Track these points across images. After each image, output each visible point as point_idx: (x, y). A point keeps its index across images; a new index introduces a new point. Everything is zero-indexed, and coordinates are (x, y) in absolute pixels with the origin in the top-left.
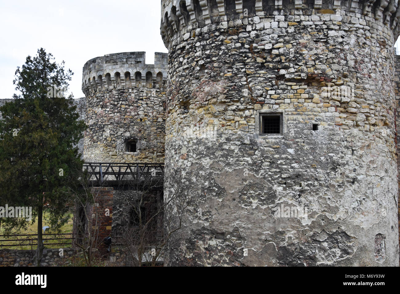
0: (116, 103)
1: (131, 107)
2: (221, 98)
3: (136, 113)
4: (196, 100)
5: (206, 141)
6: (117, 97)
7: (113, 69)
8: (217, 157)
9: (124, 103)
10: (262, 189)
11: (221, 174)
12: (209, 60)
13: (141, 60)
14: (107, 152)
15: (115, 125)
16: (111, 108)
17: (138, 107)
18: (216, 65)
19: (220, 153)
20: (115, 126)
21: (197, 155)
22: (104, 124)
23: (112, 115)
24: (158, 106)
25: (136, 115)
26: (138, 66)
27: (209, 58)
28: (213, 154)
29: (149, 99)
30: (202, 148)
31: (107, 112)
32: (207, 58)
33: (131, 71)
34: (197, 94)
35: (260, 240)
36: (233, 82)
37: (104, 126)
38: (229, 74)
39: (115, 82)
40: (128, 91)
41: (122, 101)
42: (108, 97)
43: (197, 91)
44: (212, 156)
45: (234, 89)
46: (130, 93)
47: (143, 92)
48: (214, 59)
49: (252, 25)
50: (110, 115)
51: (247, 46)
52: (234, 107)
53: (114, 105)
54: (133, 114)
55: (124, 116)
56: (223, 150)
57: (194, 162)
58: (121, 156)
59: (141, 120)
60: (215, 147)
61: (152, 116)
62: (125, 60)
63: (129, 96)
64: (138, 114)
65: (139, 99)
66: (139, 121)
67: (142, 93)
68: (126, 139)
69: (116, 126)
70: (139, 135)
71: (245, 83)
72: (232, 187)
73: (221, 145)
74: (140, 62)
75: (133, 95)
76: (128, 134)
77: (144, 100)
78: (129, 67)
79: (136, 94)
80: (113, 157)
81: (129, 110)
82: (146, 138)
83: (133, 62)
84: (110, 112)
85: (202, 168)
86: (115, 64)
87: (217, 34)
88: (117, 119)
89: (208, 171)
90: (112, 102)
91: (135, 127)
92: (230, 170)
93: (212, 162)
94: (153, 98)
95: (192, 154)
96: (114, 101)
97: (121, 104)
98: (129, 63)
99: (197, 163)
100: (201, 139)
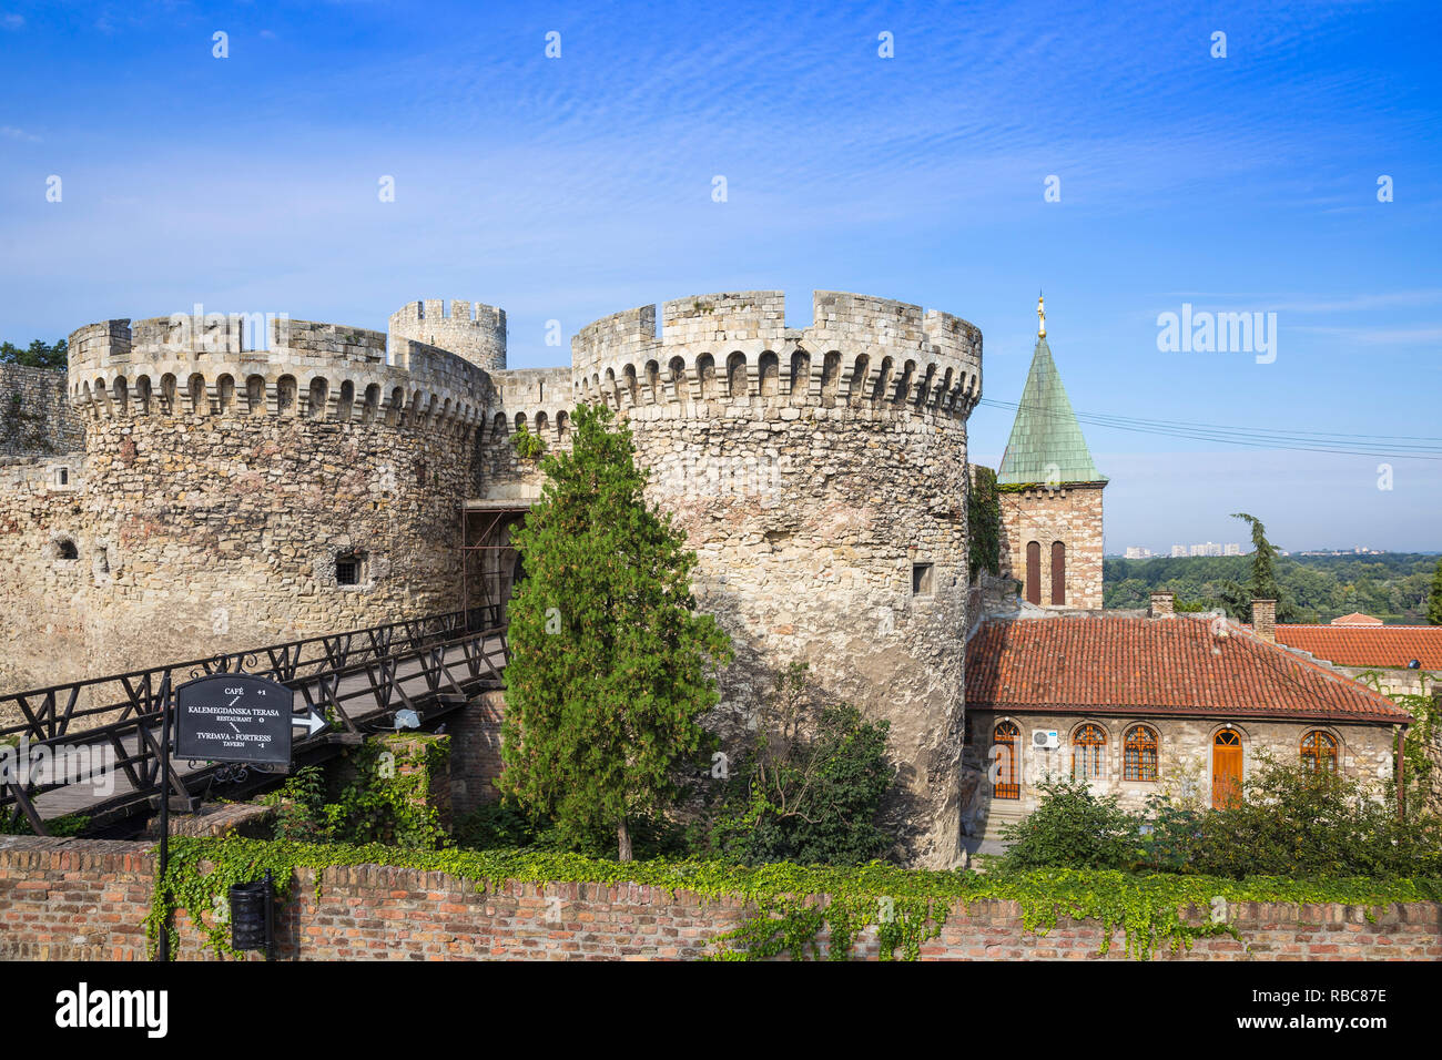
0: (305, 457)
1: (350, 473)
2: (866, 536)
3: (364, 489)
4: (814, 534)
5: (840, 606)
6: (308, 441)
7: (304, 368)
8: (859, 631)
9: (329, 458)
10: (914, 674)
11: (865, 659)
12: (845, 470)
13: (380, 354)
14: (283, 586)
15: (306, 515)
16: (288, 470)
17: (367, 472)
18: (857, 480)
19: (866, 625)
20: (305, 518)
21: (819, 627)
22: (267, 510)
23: (294, 488)
24: (408, 471)
25: (362, 494)
26: (374, 370)
27: (845, 466)
28: (852, 626)
29: (391, 454)
30: (829, 616)
31: (271, 478)
32: (841, 465)
33: (358, 379)
34: (820, 523)
35: (913, 746)
36: (882, 513)
37: (266, 517)
38: (878, 500)
39: (307, 402)
40: (342, 428)
41: (324, 453)
42: (276, 438)
43: (820, 520)
44: (849, 630)
45: (883, 525)
46: (346, 434)
47: (376, 434)
48: (853, 469)
49: (902, 423)
50: (287, 488)
51: (896, 456)
52: (884, 554)
53: (299, 461)
54: (356, 489)
55: (334, 493)
56: (867, 619)
57: (813, 639)
58: (328, 596)
59: (376, 504)
60: (855, 615)
61: (399, 496)
62: (341, 349)
63: (344, 443)
64: (368, 492)
65: (368, 454)
66: (370, 507)
67: (375, 437)
68: (339, 552)
69: (309, 518)
70: (374, 542)
71: (896, 515)
72: (880, 676)
73: (866, 612)
74: (378, 359)
75: (353, 441)
76: (344, 541)
77: (380, 455)
78: (351, 369)
79: (362, 438)
80: (304, 598)
81: (345, 479)
82: (388, 551)
83: (362, 358)
84: (284, 481)
85: (830, 648)
86: (311, 352)
87: (857, 426)
88: (310, 501)
89: (844, 654)
90: (291, 453)
91: (364, 523)
92: (879, 651)
93: (850, 639)
94: (398, 452)
95: (805, 626)
96: (299, 451)
97: (323, 462)
98: (351, 357)
99: (819, 641)
100: (828, 602)
